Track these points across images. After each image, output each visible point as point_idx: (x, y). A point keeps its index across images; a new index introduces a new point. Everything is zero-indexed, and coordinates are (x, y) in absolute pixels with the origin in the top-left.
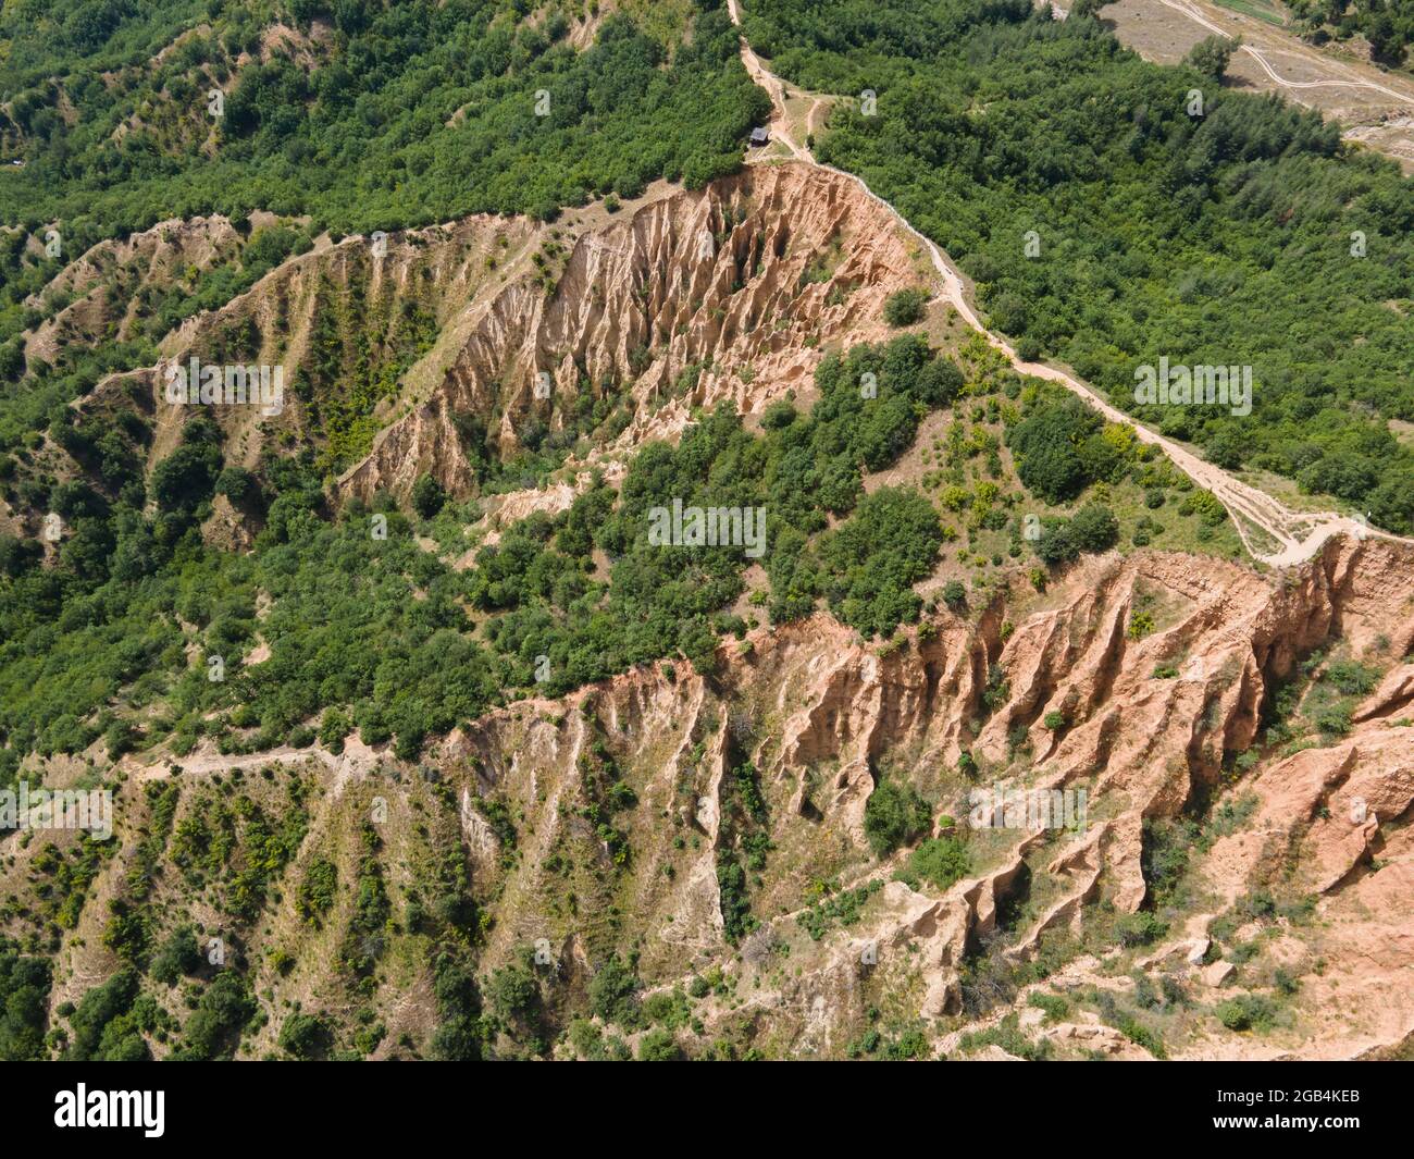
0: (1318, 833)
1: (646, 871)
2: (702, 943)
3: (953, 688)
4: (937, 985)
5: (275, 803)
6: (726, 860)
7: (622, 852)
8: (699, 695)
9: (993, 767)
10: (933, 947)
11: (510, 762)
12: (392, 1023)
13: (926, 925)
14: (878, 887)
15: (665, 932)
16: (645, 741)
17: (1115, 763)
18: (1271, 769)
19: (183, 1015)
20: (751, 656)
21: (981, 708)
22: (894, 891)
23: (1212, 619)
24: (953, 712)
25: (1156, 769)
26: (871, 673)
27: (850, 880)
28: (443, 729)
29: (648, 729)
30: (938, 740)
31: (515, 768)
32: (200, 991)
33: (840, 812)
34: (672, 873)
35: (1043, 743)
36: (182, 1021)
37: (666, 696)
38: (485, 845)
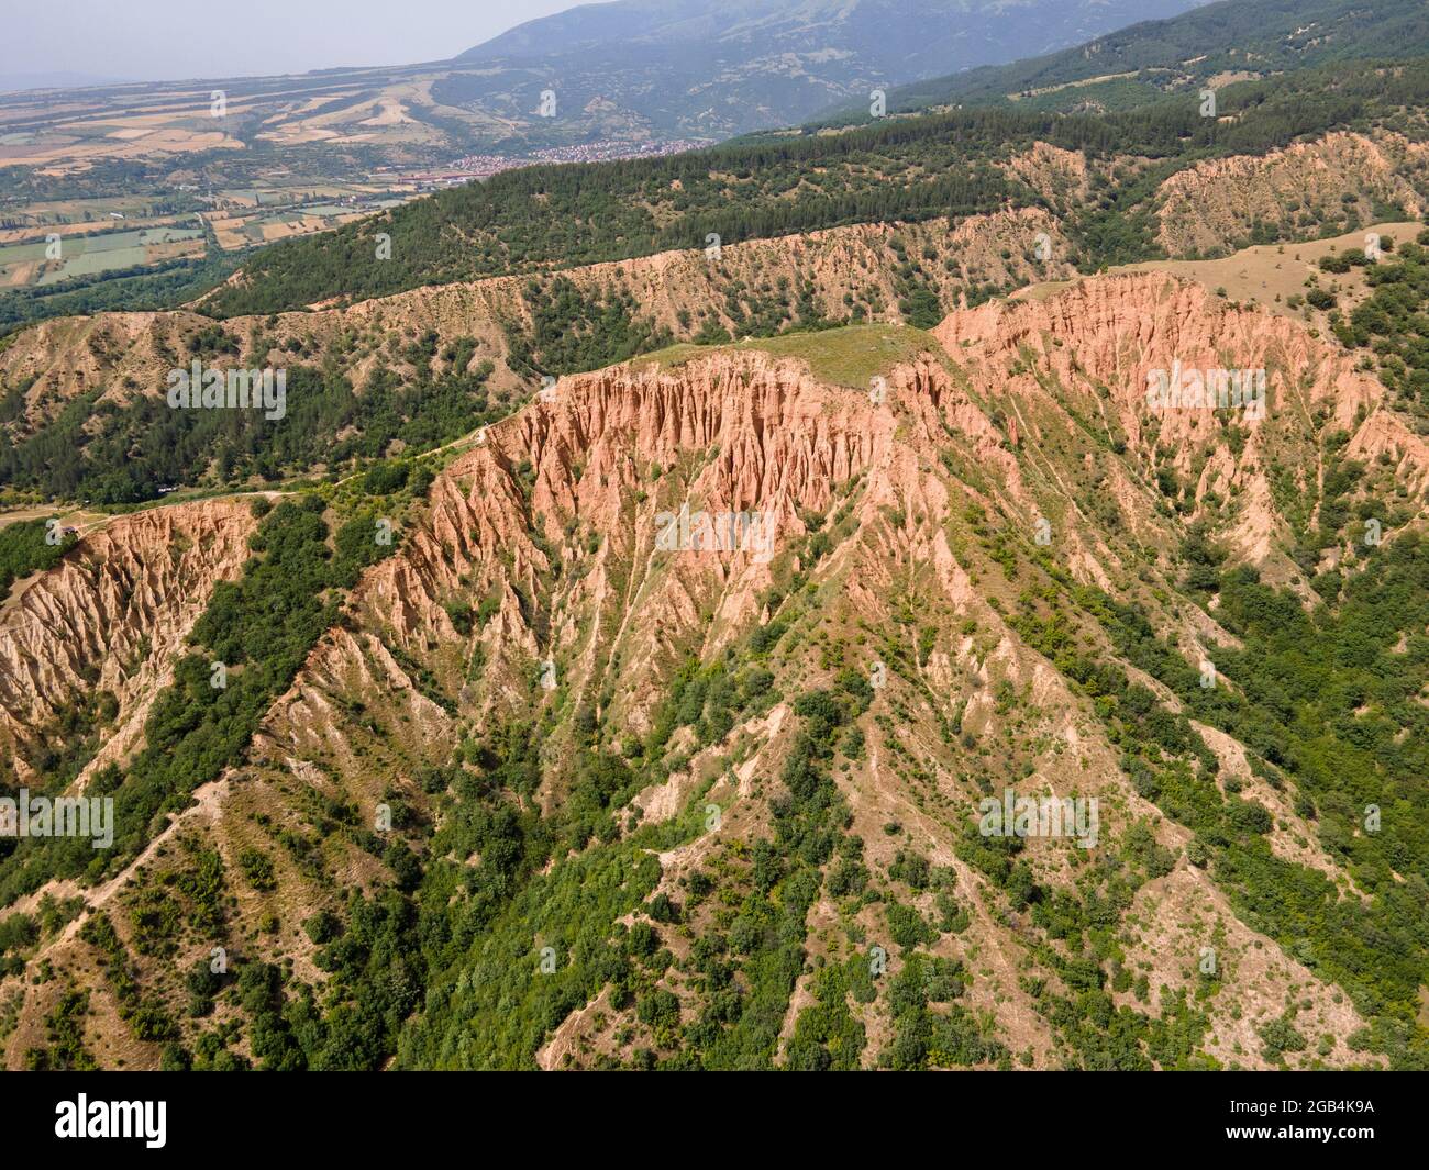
0: (560, 500)
1: (396, 727)
2: (445, 729)
3: (434, 558)
4: (529, 642)
5: (181, 862)
6: (421, 690)
7: (380, 732)
8: (349, 638)
9: (471, 575)
10: (515, 631)
11: (291, 739)
12: (359, 882)
13: (507, 627)
14: (479, 644)
15: (428, 740)
16: (342, 682)
17: (501, 531)
18: (535, 501)
19: (239, 1012)
20: (354, 608)
21: (448, 559)
22: (485, 637)
23: (481, 472)
24: (442, 566)
25: (512, 519)
26: (406, 565)
27: (469, 655)
28: (248, 741)
29: (338, 677)
30: (446, 583)
31: (296, 740)
32: (234, 993)
33: (441, 634)
34: (406, 720)
35: (476, 552)
36: (240, 1016)
37: (334, 655)
38: (318, 779)
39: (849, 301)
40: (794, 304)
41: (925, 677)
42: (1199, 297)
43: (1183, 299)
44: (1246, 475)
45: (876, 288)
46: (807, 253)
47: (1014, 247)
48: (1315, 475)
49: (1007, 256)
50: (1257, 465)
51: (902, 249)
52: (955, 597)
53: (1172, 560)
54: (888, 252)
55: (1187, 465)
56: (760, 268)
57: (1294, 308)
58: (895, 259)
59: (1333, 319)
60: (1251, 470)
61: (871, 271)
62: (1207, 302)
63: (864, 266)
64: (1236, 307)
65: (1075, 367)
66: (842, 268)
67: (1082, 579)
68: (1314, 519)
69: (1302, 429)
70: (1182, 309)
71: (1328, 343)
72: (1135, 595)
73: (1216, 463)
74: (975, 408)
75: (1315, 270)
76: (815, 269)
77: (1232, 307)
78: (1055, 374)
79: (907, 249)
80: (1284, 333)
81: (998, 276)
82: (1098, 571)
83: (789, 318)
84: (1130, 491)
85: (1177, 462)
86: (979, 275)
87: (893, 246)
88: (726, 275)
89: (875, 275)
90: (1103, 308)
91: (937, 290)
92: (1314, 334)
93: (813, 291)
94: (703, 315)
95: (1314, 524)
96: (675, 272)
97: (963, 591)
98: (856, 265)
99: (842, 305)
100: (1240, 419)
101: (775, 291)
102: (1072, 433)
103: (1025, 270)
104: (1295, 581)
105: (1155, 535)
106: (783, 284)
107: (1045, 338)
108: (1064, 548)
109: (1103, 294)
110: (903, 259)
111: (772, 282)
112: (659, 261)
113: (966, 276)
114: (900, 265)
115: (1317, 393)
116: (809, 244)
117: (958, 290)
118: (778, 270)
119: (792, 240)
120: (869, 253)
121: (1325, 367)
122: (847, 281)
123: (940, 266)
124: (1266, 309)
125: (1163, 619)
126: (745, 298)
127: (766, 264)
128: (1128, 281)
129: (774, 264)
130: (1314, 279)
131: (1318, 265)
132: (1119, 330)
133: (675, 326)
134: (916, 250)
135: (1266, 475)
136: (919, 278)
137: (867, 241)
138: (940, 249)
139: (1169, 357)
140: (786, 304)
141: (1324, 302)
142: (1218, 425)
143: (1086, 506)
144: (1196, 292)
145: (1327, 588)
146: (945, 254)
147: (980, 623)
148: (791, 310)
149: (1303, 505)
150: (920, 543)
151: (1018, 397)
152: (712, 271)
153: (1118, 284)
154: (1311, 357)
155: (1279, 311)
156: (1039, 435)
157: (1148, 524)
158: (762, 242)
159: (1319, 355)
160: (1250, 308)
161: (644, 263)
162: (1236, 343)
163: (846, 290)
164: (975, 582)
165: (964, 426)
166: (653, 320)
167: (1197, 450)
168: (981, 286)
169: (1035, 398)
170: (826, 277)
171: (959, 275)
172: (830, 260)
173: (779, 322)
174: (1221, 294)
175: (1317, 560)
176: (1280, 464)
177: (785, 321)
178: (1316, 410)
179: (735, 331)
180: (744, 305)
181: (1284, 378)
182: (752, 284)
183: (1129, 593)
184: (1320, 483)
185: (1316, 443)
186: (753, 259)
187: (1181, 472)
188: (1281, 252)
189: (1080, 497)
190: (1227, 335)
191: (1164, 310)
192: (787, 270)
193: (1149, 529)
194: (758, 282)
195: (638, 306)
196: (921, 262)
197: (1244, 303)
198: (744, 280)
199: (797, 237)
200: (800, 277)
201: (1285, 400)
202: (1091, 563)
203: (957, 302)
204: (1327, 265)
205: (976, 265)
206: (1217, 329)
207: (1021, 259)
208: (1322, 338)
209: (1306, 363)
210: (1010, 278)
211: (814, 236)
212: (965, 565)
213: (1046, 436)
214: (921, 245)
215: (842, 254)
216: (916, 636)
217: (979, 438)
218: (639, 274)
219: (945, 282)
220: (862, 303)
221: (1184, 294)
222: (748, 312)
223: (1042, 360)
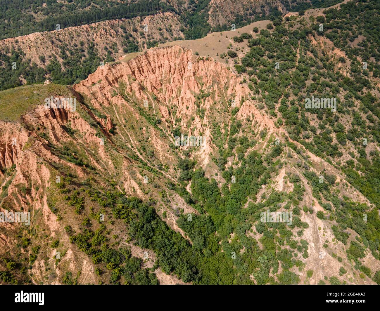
39: (106, 49)
40: (86, 51)
41: (31, 275)
42: (190, 54)
43: (185, 57)
44: (205, 128)
45: (116, 44)
46: (91, 31)
47: (162, 26)
48: (228, 125)
49: (160, 30)
50: (208, 124)
51: (125, 29)
52: (51, 228)
53: (175, 169)
54: (120, 30)
55: (185, 125)
56: (73, 38)
57: (223, 58)
58: (123, 33)
59: (236, 62)
60: (206, 126)
61: (113, 37)
62: (192, 57)
63: (111, 35)
64: (202, 59)
65: (142, 88)
66: (103, 37)
67: (130, 192)
68: (226, 144)
69: (224, 108)
70: (185, 60)
71: (233, 72)
72: (151, 196)
73: (195, 123)
74: (83, 120)
75: (232, 42)
76: (94, 37)
77: (201, 59)
78: (134, 93)
79: (127, 28)
80: (219, 69)
81: (157, 37)
82: (136, 187)
83: (84, 56)
84: (160, 142)
85: (182, 124)
86: (151, 37)
87: (122, 28)
88: (60, 41)
89: (115, 39)
90: (156, 61)
91: (138, 43)
92: (229, 69)
93: (94, 46)
94: (50, 57)
95: (226, 146)
96: (38, 41)
97: (55, 224)
98: (108, 36)
99: (104, 50)
100: (204, 104)
101: (79, 46)
102: (138, 119)
103: (166, 35)
104: (217, 175)
105: (169, 159)
106: (82, 44)
107: (129, 78)
108: (122, 179)
109: (156, 56)
110: (126, 32)
111: (78, 43)
112: (32, 36)
113: (147, 37)
114: (124, 35)
115: (229, 92)
116: (92, 28)
117: (144, 43)
118: (80, 38)
119: (86, 26)
120: (112, 31)
121: (232, 82)
122: (105, 41)
123: (138, 34)
124: (213, 59)
125: (162, 205)
126: (68, 49)
127: (75, 36)
128: (165, 50)
129: (78, 36)
130: (231, 46)
131: (233, 40)
132: (164, 70)
133: (38, 62)
134: (130, 29)
135: (210, 128)
136: (131, 39)
137: (112, 27)
138: (138, 28)
139: (181, 80)
140: (83, 51)
141: (233, 55)
142: (196, 107)
143: (142, 151)
144: (189, 53)
145: (228, 176)
146: (140, 30)
147: (61, 241)
148: (86, 53)
149: (223, 139)
150: (37, 200)
151: (116, 105)
152: (54, 40)
153: (161, 52)
154: (227, 78)
155: (217, 60)
156: (124, 121)
157: (166, 155)
158: (73, 28)
159: (230, 77)
160: (208, 59)
161: (26, 38)
162: (203, 73)
163: (105, 45)
164: (61, 219)
165: (79, 128)
166: (30, 60)
167: (189, 118)
168: (152, 41)
169: (122, 105)
170: (98, 40)
171: (144, 37)
172: (99, 34)
173: (81, 58)
174: (197, 54)
175: (226, 162)
176: (216, 122)
177: (83, 58)
178: (229, 99)
179: (63, 63)
180: (67, 52)
181: (218, 87)
182: (70, 44)
183: (149, 195)
184: (229, 129)
185: (228, 112)
186: (70, 34)
187: (183, 128)
188: (222, 35)
189: (139, 147)
190: (200, 70)
191: (178, 61)
192: (83, 39)
193: (167, 156)
194: (73, 43)
195: (25, 55)
196: (132, 33)
197: (205, 57)
198: (67, 43)
199: (87, 25)
200: (89, 40)
201: (218, 96)
202: (134, 184)
203: (144, 47)
204: (236, 40)
205: (150, 33)
206: (196, 68)
207: (165, 30)
208: (231, 70)
209: (226, 80)
210: (161, 38)
211: (93, 25)
212: (56, 211)
213: (127, 122)
214: (132, 27)
215: (103, 32)
216: (30, 252)
217: (85, 133)
218: (25, 42)
219: (140, 40)
220: (111, 50)
221: (185, 55)
222: (69, 55)
223: (128, 87)
